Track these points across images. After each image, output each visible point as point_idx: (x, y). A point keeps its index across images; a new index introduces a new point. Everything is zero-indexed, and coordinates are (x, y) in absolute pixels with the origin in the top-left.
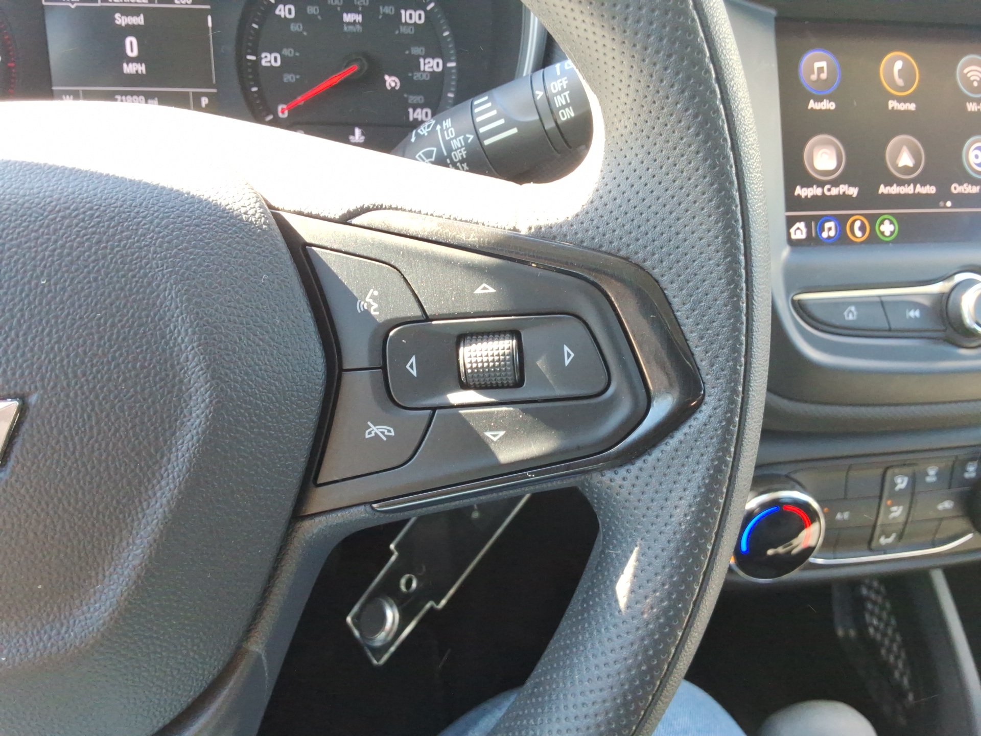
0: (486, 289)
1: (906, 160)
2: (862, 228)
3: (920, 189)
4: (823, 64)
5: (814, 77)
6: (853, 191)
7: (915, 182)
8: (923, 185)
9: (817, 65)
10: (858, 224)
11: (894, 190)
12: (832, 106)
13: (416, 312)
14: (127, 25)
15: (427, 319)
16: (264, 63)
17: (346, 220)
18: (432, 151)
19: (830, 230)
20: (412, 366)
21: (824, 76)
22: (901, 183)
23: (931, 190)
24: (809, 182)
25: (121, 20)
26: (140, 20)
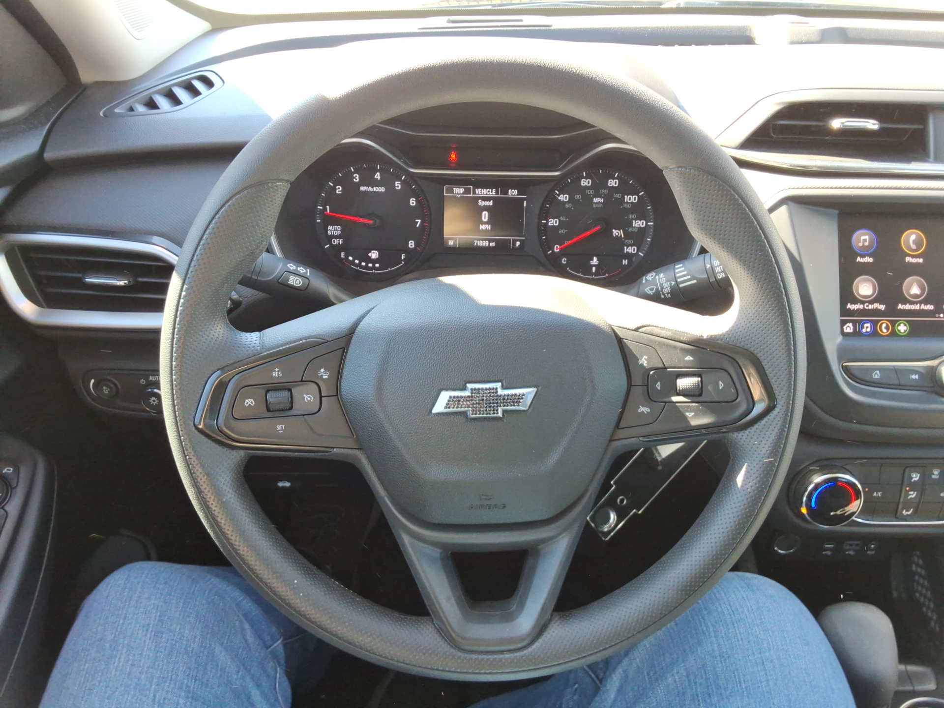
0: (689, 358)
1: (915, 290)
2: (887, 328)
3: (923, 307)
4: (867, 237)
5: (861, 244)
6: (882, 307)
7: (921, 303)
8: (926, 304)
9: (863, 238)
10: (884, 325)
11: (908, 307)
12: (871, 260)
13: (661, 365)
14: (484, 206)
15: (666, 368)
16: (550, 224)
17: (636, 330)
18: (654, 288)
19: (867, 328)
20: (658, 386)
21: (867, 244)
22: (912, 303)
23: (930, 307)
24: (855, 301)
25: (481, 203)
26: (491, 203)
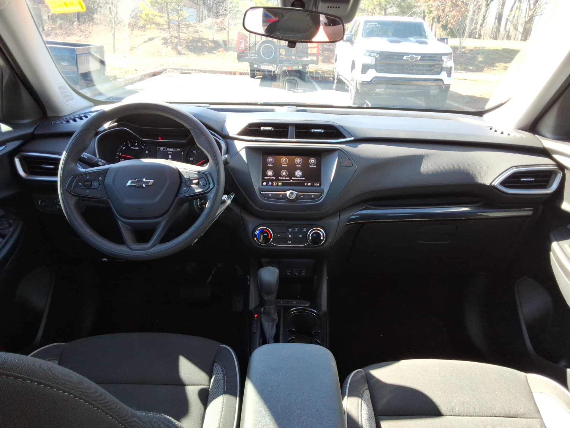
0: (196, 175)
1: (284, 174)
2: (276, 184)
3: (286, 178)
4: (271, 159)
5: (269, 161)
6: (275, 178)
7: (286, 177)
8: (287, 177)
9: (270, 159)
10: (275, 183)
11: (282, 178)
12: (272, 165)
13: (189, 177)
14: (170, 154)
15: (190, 178)
16: (190, 160)
17: (184, 169)
19: (270, 183)
20: (188, 183)
21: (271, 161)
22: (283, 177)
23: (289, 178)
24: (267, 176)
25: (169, 153)
26: (172, 153)
